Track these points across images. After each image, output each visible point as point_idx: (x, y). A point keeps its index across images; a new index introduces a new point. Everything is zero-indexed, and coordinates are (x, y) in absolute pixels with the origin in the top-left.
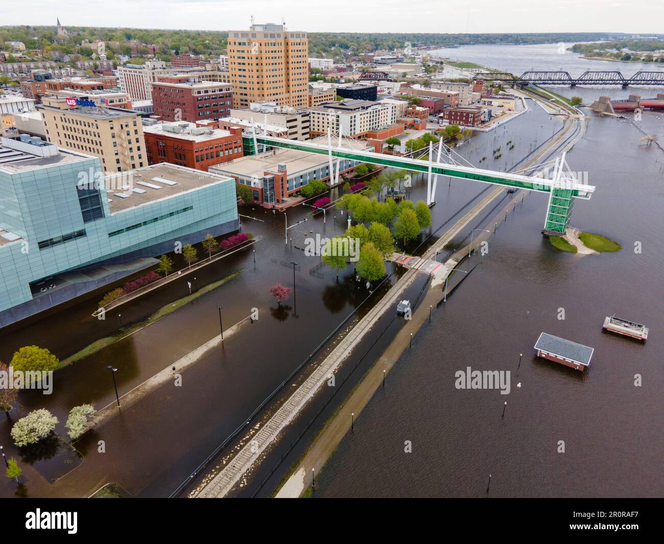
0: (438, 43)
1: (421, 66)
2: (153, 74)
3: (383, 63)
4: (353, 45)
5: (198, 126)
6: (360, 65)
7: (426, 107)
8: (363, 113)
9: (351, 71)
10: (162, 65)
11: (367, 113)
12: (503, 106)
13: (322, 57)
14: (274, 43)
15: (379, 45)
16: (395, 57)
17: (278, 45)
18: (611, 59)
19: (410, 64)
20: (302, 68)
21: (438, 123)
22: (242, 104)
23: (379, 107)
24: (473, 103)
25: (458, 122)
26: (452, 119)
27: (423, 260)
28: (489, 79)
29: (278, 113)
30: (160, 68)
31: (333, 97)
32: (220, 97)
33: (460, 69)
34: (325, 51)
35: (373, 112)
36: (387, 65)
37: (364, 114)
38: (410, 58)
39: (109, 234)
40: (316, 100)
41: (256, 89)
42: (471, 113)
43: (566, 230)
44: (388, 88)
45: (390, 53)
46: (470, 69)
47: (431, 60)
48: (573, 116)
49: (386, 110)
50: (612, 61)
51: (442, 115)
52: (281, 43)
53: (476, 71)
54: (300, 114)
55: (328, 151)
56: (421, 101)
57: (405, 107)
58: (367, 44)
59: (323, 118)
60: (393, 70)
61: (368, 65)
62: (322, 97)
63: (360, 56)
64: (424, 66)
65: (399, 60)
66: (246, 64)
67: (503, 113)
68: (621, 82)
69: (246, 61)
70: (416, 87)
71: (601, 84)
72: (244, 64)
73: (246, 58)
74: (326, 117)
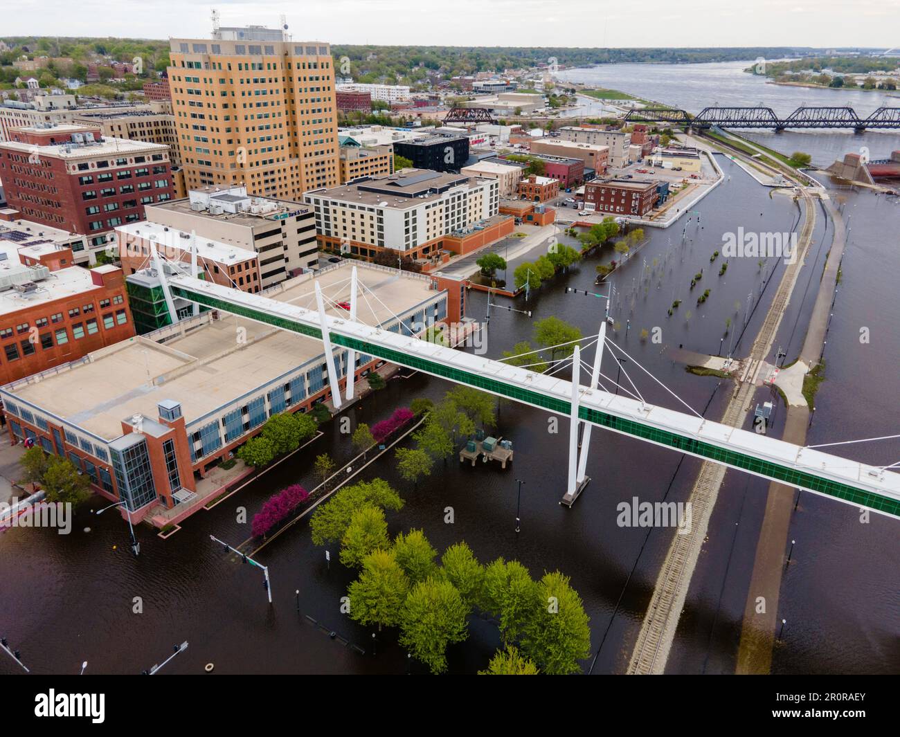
0: (565, 61)
1: (543, 97)
3: (487, 91)
4: (445, 64)
6: (451, 95)
7: (553, 177)
8: (431, 203)
9: (436, 105)
10: (69, 103)
11: (440, 203)
12: (681, 170)
13: (396, 82)
14: (260, 64)
15: (483, 64)
16: (504, 82)
17: (269, 68)
18: (814, 86)
19: (526, 94)
20: (323, 111)
21: (576, 208)
22: (204, 182)
23: (464, 188)
24: (630, 163)
25: (612, 207)
26: (601, 202)
28: (649, 118)
29: (243, 216)
30: (65, 108)
31: (387, 161)
32: (139, 174)
33: (601, 100)
34: (402, 73)
35: (453, 200)
36: (493, 94)
37: (434, 205)
38: (526, 83)
40: (354, 167)
41: (226, 153)
42: (636, 192)
44: (491, 136)
45: (499, 76)
46: (617, 101)
47: (557, 87)
48: (805, 190)
49: (479, 193)
50: (816, 88)
51: (582, 190)
52: (275, 64)
53: (625, 104)
54: (291, 215)
56: (545, 165)
57: (516, 176)
58: (466, 62)
59: (353, 215)
60: (501, 104)
61: (465, 94)
62: (366, 161)
63: (453, 80)
64: (547, 96)
65: (510, 88)
66: (206, 106)
67: (685, 183)
68: (853, 123)
69: (202, 98)
70: (537, 133)
71: (823, 127)
72: (200, 104)
73: (203, 93)
74: (357, 212)
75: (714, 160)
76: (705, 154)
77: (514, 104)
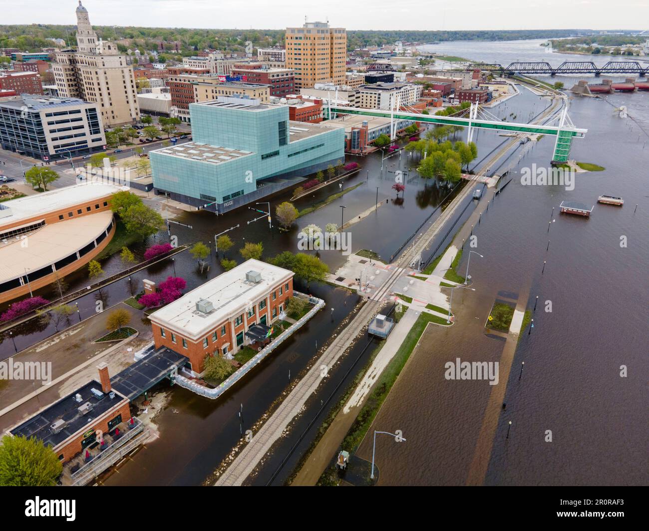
2: (216, 64)
3: (380, 57)
5: (288, 99)
7: (438, 90)
8: (398, 92)
11: (401, 92)
12: (498, 90)
14: (324, 37)
15: (367, 41)
16: (389, 52)
17: (326, 39)
18: (583, 53)
20: (342, 58)
21: (450, 102)
25: (467, 101)
26: (462, 99)
27: (477, 176)
29: (340, 91)
31: (362, 82)
32: (286, 80)
35: (405, 91)
36: (384, 59)
39: (289, 156)
40: (350, 84)
41: (309, 74)
42: (478, 94)
43: (568, 161)
45: (381, 48)
46: (459, 62)
47: (421, 55)
48: (557, 96)
49: (413, 90)
51: (452, 96)
52: (328, 37)
53: (465, 63)
55: (390, 115)
56: (433, 85)
57: (422, 89)
59: (367, 96)
60: (392, 63)
63: (357, 51)
65: (393, 55)
66: (302, 54)
67: (500, 95)
68: (594, 71)
69: (302, 52)
70: (420, 76)
71: (577, 73)
72: (300, 54)
73: (302, 49)
74: (369, 95)
75: (515, 87)
76: (510, 84)
77: (400, 63)
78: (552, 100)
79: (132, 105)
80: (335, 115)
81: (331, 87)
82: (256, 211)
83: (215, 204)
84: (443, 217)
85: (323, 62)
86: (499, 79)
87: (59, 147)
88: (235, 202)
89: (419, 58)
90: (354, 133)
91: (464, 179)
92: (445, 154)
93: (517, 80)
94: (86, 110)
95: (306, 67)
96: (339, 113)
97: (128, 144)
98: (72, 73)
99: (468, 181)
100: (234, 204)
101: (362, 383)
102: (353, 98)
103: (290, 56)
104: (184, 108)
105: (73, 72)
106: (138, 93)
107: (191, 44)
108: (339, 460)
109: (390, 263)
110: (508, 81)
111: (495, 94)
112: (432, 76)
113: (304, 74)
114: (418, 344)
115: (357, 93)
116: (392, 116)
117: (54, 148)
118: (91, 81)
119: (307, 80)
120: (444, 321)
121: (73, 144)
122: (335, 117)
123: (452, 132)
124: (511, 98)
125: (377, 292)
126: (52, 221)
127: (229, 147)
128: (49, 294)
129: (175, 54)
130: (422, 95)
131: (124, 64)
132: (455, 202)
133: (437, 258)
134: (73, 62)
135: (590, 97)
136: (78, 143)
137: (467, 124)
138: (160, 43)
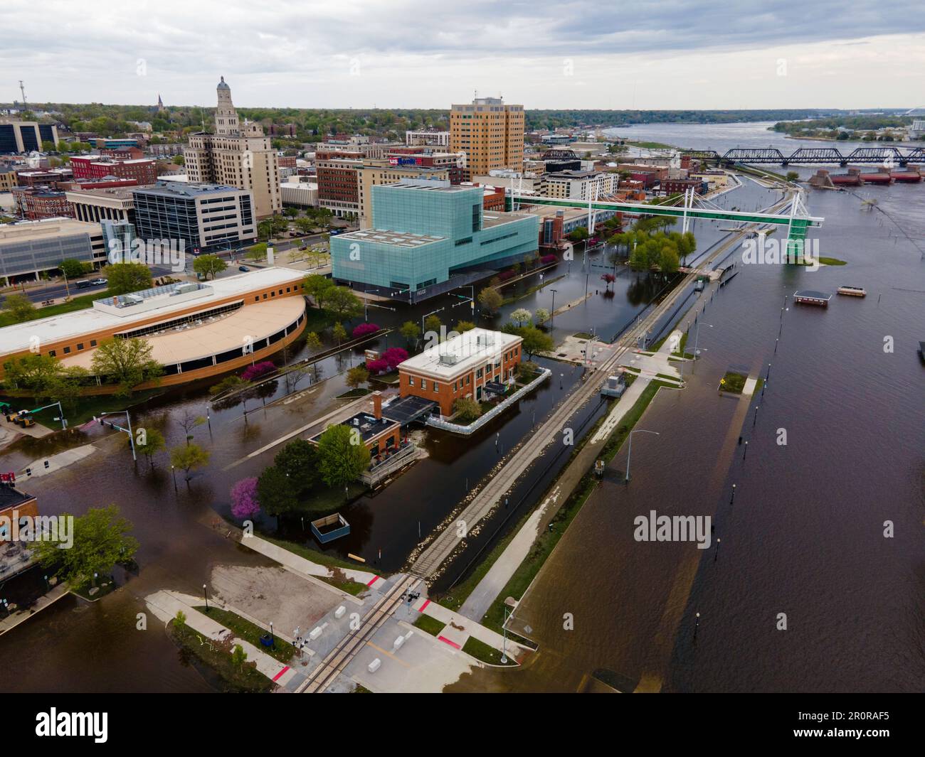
3: (554, 143)
7: (639, 180)
8: (591, 180)
12: (714, 182)
14: (498, 116)
16: (567, 136)
17: (501, 118)
18: (824, 138)
21: (655, 195)
26: (670, 191)
31: (543, 171)
33: (647, 149)
36: (564, 144)
39: (481, 244)
41: (480, 160)
47: (608, 140)
48: (791, 189)
49: (609, 179)
52: (503, 116)
55: (587, 204)
56: (630, 175)
60: (573, 149)
66: (472, 136)
67: (717, 188)
68: (839, 160)
69: (471, 133)
70: (612, 165)
71: (816, 162)
72: (469, 136)
73: (472, 130)
74: (556, 185)
75: (736, 178)
76: (730, 176)
77: (584, 150)
78: (783, 193)
79: (274, 195)
80: (519, 207)
81: (511, 174)
82: (456, 296)
83: (409, 291)
84: (663, 306)
85: (497, 145)
86: (714, 170)
87: (211, 239)
88: (429, 291)
89: (607, 144)
90: (548, 223)
91: (683, 273)
92: (660, 243)
93: (739, 170)
94: (240, 197)
95: (475, 151)
96: (525, 204)
97: (279, 238)
98: (206, 158)
99: (686, 274)
100: (427, 293)
101: (604, 425)
102: (539, 187)
103: (456, 138)
104: (334, 199)
105: (208, 158)
106: (282, 182)
107: (308, 127)
108: (597, 466)
109: (611, 343)
110: (727, 172)
111: (711, 187)
112: (629, 164)
113: (474, 160)
114: (652, 402)
115: (542, 181)
116: (590, 206)
117: (206, 240)
118: (232, 167)
119: (477, 166)
120: (677, 386)
121: (224, 236)
122: (518, 209)
123: (662, 226)
124: (731, 191)
125: (603, 365)
126: (249, 303)
127: (417, 233)
128: (277, 361)
129: (289, 139)
130: (619, 186)
131: (269, 148)
132: (675, 293)
133: (661, 340)
134: (209, 146)
135: (832, 190)
136: (229, 235)
137: (682, 213)
138: (270, 126)
